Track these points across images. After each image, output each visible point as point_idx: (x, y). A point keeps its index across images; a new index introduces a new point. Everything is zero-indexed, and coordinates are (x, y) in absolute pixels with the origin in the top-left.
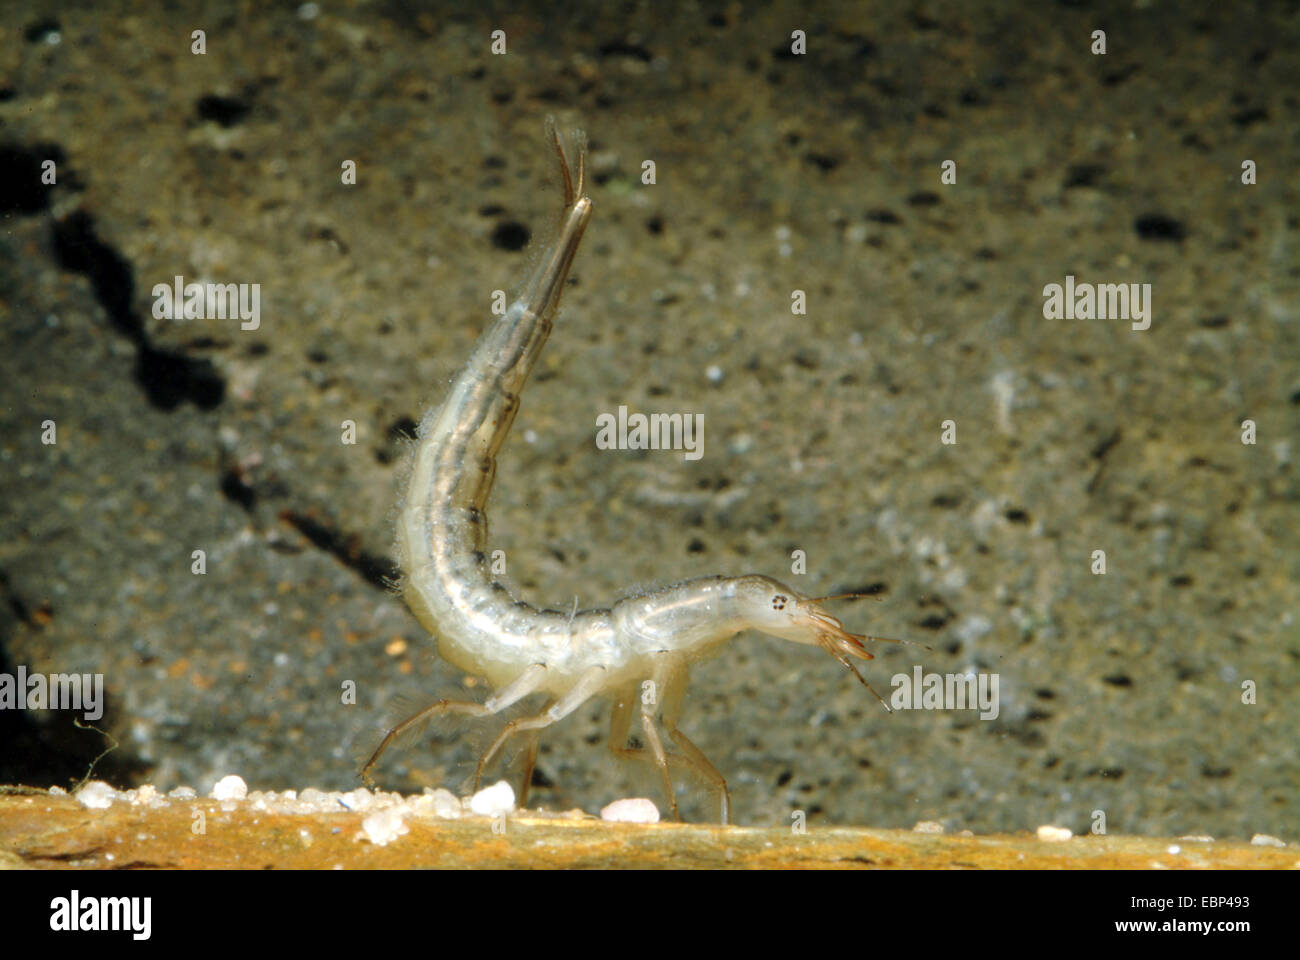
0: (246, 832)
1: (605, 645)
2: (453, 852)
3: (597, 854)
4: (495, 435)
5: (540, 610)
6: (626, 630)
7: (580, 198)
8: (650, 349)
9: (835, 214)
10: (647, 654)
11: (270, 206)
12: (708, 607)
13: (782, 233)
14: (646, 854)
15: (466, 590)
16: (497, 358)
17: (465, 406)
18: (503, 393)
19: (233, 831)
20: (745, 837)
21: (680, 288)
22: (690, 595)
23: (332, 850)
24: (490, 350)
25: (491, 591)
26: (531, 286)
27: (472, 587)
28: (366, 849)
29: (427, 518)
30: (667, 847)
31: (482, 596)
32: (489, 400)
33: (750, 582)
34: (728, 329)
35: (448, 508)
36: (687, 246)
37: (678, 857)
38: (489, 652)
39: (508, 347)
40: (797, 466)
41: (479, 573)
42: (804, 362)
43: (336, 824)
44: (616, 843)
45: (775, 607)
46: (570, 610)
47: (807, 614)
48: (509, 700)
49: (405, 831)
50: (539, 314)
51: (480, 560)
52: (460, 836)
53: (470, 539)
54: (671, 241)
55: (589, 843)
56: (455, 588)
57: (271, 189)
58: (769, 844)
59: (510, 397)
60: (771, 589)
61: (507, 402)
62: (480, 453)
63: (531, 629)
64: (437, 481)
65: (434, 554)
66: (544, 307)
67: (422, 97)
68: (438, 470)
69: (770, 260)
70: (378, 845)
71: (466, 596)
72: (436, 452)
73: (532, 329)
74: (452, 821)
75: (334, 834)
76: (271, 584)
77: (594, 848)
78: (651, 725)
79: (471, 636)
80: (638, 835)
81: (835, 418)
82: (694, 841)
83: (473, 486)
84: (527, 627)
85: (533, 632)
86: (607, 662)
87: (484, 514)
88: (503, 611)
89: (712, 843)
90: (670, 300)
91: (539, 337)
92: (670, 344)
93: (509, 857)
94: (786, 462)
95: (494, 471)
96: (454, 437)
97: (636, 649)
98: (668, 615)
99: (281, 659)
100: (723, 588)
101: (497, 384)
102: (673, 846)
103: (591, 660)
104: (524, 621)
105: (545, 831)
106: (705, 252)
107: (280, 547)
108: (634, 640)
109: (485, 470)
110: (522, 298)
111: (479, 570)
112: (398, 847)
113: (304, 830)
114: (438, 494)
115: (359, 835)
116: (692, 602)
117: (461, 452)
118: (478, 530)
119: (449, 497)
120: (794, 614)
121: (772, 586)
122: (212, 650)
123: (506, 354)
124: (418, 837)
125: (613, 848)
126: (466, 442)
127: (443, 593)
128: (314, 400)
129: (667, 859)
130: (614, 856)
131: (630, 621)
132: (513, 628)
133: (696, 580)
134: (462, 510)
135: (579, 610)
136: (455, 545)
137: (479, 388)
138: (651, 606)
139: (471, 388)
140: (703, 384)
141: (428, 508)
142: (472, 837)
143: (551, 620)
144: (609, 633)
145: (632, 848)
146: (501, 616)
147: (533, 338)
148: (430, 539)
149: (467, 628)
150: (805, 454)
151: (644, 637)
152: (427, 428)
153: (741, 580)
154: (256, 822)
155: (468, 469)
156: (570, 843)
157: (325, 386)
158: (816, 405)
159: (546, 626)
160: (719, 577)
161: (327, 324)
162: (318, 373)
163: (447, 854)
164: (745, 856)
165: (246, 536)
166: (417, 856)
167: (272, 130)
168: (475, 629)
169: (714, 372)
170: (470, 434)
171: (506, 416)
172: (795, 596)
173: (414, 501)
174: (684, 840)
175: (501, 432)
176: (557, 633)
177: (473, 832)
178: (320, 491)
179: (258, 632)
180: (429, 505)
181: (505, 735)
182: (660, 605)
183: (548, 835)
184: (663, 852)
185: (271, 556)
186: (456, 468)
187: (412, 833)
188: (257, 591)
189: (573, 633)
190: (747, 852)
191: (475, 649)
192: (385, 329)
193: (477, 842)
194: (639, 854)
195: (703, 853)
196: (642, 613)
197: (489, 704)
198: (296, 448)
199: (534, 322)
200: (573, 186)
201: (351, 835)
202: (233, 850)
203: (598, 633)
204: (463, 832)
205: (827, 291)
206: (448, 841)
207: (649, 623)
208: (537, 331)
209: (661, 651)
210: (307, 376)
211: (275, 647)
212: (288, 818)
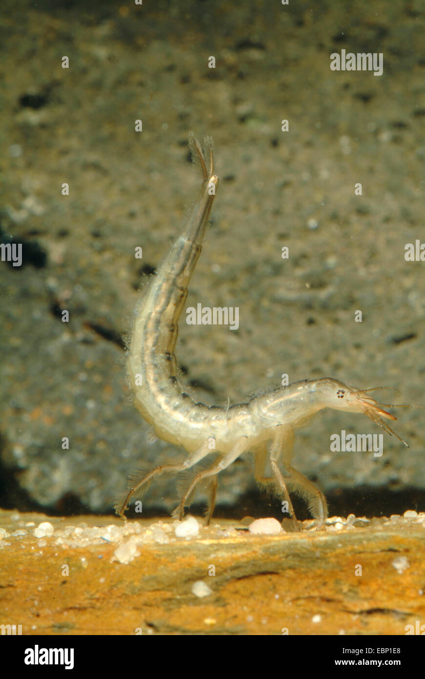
0: (52, 561)
1: (246, 425)
2: (165, 565)
3: (245, 560)
4: (175, 311)
5: (210, 406)
6: (258, 415)
7: (212, 176)
8: (277, 213)
9: (372, 126)
10: (270, 428)
11: (64, 152)
12: (302, 399)
13: (345, 141)
14: (272, 558)
15: (168, 399)
16: (173, 269)
17: (157, 296)
18: (178, 287)
19: (44, 561)
20: (326, 542)
21: (291, 177)
22: (291, 392)
23: (99, 568)
24: (169, 264)
25: (182, 398)
26: (189, 226)
27: (171, 397)
28: (117, 567)
29: (143, 361)
30: (284, 552)
31: (177, 401)
32: (170, 292)
33: (324, 383)
34: (319, 197)
35: (153, 354)
36: (293, 153)
37: (290, 557)
38: (183, 433)
39: (178, 262)
40: (362, 272)
41: (174, 389)
42: (362, 212)
43: (100, 553)
44: (254, 552)
45: (339, 397)
46: (226, 405)
47: (356, 399)
48: (197, 459)
49: (138, 554)
50: (194, 242)
51: (174, 382)
52: (168, 555)
53: (167, 371)
54: (284, 151)
55: (240, 553)
56: (161, 399)
57: (63, 143)
58: (340, 545)
59: (182, 289)
60: (336, 386)
61: (180, 292)
62: (168, 322)
63: (205, 418)
64: (146, 340)
65: (148, 380)
66: (196, 238)
67: (141, 84)
68: (146, 334)
69: (339, 156)
70: (123, 563)
71: (168, 403)
72: (144, 324)
73: (191, 251)
74: (164, 545)
75: (100, 559)
76: (82, 365)
77: (243, 556)
78: (276, 466)
79: (173, 425)
80: (268, 545)
81: (381, 243)
82: (298, 547)
83: (167, 341)
84: (203, 418)
85: (206, 420)
86: (249, 434)
87: (174, 355)
88: (189, 409)
89: (308, 547)
90: (286, 184)
91: (195, 255)
92: (288, 208)
93: (196, 566)
94: (356, 270)
95: (177, 331)
96: (153, 314)
97: (264, 425)
98: (280, 405)
99: (91, 405)
100: (309, 387)
101: (174, 284)
102: (287, 551)
103: (240, 434)
104: (201, 414)
105: (215, 548)
106: (303, 156)
107: (86, 342)
108: (263, 420)
109: (172, 331)
110: (184, 234)
111: (174, 387)
112: (135, 564)
113: (83, 557)
114: (147, 347)
115: (113, 559)
116: (293, 396)
117: (158, 322)
118: (171, 364)
119: (154, 348)
120: (349, 400)
121: (336, 384)
122: (53, 402)
123: (177, 266)
124: (146, 557)
125: (254, 555)
126: (160, 317)
127: (155, 402)
128: (96, 259)
129: (283, 559)
130: (254, 560)
131: (260, 409)
132: (195, 418)
133: (294, 383)
134: (161, 355)
135: (231, 406)
136: (159, 374)
137: (165, 286)
138: (270, 401)
139: (160, 287)
140: (307, 230)
141: (143, 355)
142: (176, 554)
143: (216, 413)
144: (249, 417)
145: (264, 554)
146: (188, 412)
147: (192, 256)
148: (145, 373)
149: (170, 420)
150: (367, 264)
151: (268, 418)
152: (137, 311)
153: (319, 382)
154: (56, 554)
155: (162, 331)
156: (230, 554)
157: (101, 251)
158: (370, 237)
159: (213, 416)
160: (306, 381)
161: (99, 216)
162: (97, 244)
163: (162, 567)
164: (326, 554)
165: (66, 337)
166: (146, 569)
167: (60, 111)
168: (174, 421)
169: (312, 223)
170: (162, 312)
171: (181, 300)
172: (349, 389)
173: (134, 352)
174: (292, 547)
175: (179, 310)
176: (219, 419)
177: (176, 551)
178: (104, 309)
179: (76, 390)
180: (143, 354)
181: (195, 482)
182: (275, 400)
183: (218, 550)
184: (281, 555)
185: (82, 348)
186: (155, 332)
187: (142, 555)
188: (74, 367)
189: (229, 419)
190: (328, 551)
191: (175, 431)
192: (132, 215)
193: (178, 558)
194: (268, 558)
195: (304, 554)
196: (266, 405)
197: (185, 463)
198: (88, 287)
199: (192, 247)
200: (207, 170)
201: (109, 559)
202: (44, 573)
203: (242, 417)
204: (170, 552)
205: (371, 171)
206: (163, 558)
207: (270, 410)
208: (194, 251)
209: (278, 425)
210: (92, 246)
211: (85, 397)
212: (75, 551)
